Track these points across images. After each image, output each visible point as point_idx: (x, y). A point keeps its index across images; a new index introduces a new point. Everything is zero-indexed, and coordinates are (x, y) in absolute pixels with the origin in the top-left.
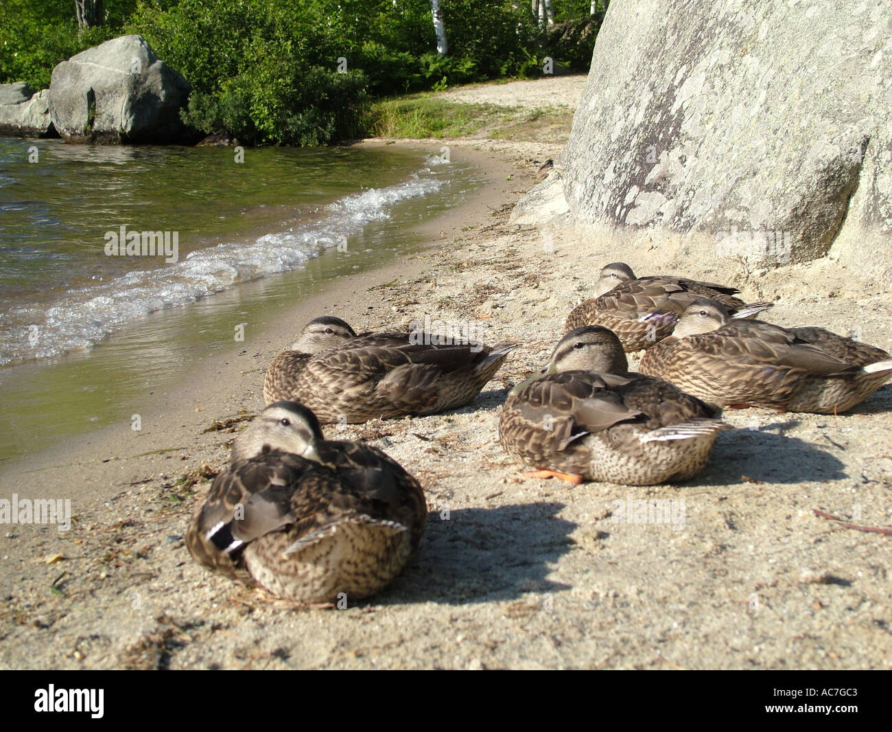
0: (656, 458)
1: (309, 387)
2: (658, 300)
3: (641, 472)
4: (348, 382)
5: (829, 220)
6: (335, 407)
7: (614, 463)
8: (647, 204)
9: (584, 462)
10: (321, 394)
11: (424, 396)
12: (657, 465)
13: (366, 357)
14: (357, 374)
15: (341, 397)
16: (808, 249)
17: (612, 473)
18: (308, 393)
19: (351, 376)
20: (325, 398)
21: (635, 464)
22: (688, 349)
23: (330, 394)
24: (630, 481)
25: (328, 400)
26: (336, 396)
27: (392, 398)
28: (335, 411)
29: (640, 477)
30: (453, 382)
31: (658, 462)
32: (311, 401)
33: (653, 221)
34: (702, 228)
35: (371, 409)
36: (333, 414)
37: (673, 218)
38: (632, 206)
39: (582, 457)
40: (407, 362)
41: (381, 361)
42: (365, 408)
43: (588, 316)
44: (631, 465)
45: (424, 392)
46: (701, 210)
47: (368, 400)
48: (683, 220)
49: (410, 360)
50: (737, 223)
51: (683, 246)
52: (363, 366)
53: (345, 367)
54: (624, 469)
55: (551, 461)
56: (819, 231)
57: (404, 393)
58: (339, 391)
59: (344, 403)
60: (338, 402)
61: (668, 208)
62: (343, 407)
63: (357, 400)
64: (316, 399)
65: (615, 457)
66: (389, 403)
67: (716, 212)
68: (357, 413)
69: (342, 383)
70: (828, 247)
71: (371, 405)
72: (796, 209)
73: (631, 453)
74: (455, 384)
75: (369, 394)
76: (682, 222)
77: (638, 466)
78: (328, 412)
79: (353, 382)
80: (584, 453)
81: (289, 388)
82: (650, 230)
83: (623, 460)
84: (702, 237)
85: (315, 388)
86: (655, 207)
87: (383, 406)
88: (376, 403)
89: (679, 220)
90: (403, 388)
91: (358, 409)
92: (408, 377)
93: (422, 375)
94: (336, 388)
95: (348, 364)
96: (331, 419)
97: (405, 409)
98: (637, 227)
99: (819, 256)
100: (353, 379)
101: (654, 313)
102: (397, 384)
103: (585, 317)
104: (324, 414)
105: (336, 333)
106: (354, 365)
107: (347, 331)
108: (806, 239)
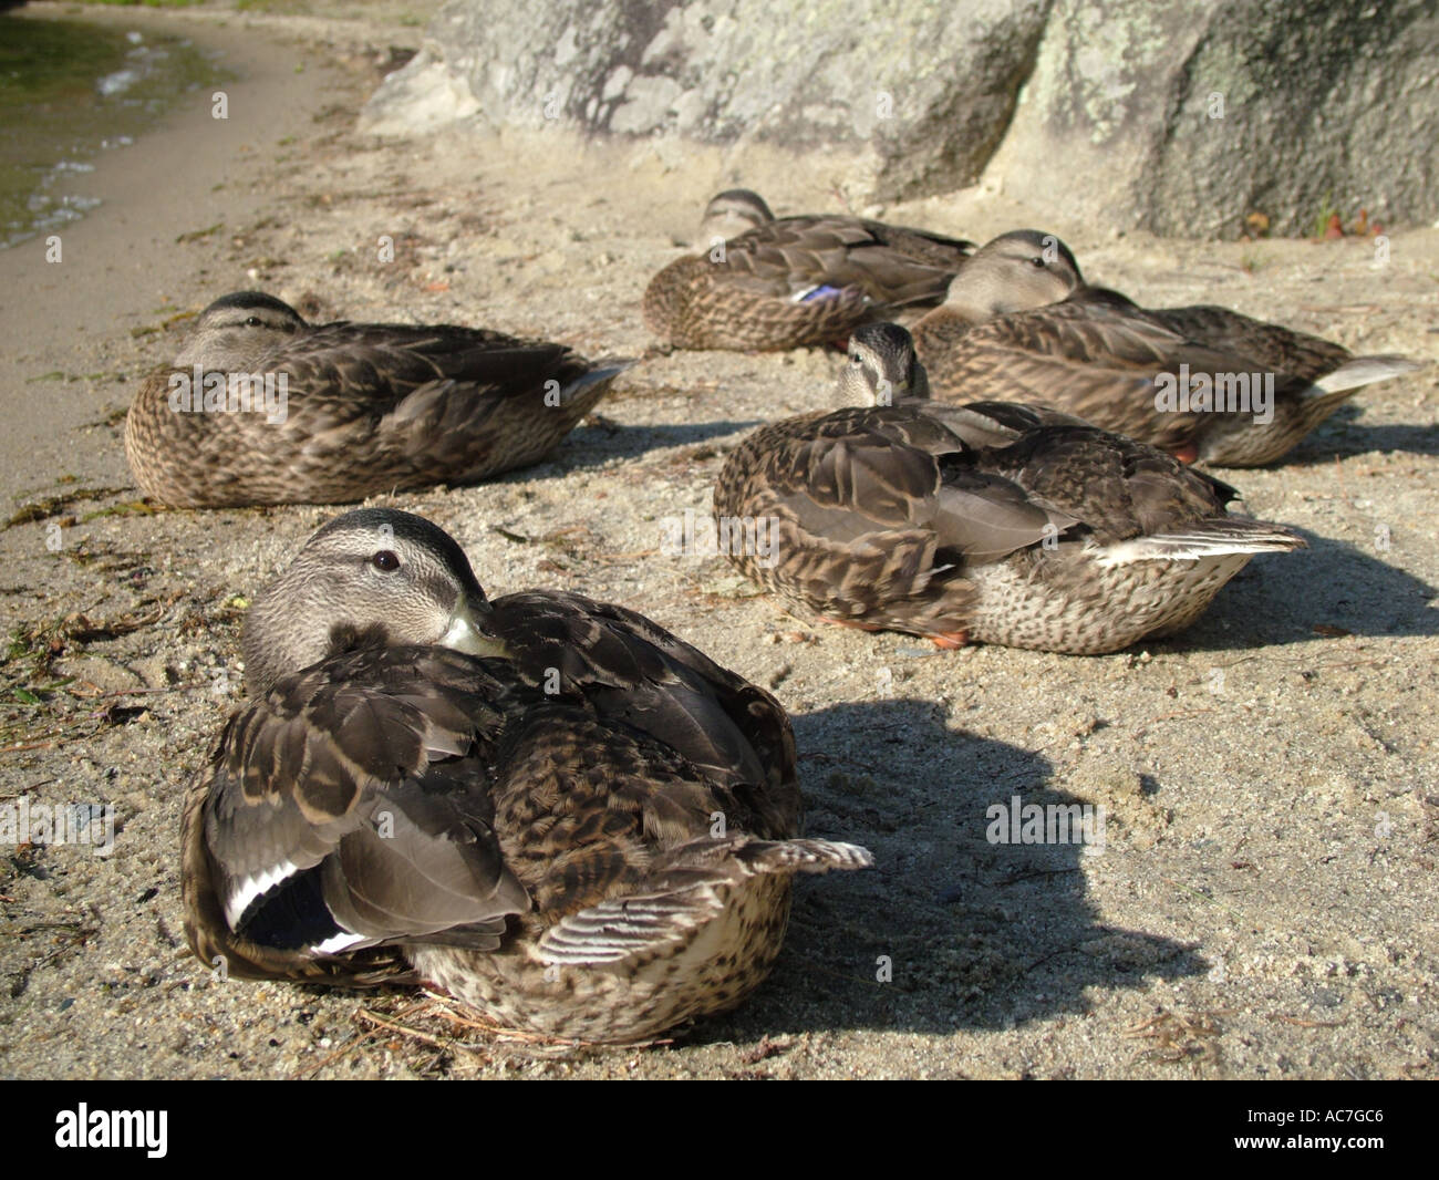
0: (1125, 602)
1: (237, 431)
2: (829, 259)
3: (1092, 630)
4: (322, 418)
5: (986, 126)
6: (293, 469)
7: (1032, 612)
8: (650, 97)
9: (962, 609)
10: (264, 443)
11: (473, 446)
12: (1125, 615)
13: (350, 366)
14: (340, 405)
15: (307, 450)
16: (952, 172)
17: (1024, 632)
18: (237, 443)
19: (327, 408)
20: (271, 452)
21: (1081, 614)
22: (990, 351)
23: (284, 443)
24: (1062, 647)
25: (280, 455)
26: (296, 447)
27: (410, 450)
28: (293, 477)
29: (1088, 640)
30: (517, 417)
31: (1129, 609)
32: (244, 458)
33: (660, 126)
34: (762, 137)
35: (367, 472)
36: (290, 485)
37: (700, 121)
38: (621, 100)
39: (958, 600)
40: (434, 376)
41: (381, 373)
42: (355, 470)
43: (694, 285)
44: (1071, 616)
45: (473, 439)
46: (755, 105)
47: (361, 453)
48: (720, 124)
49: (439, 371)
50: (828, 128)
51: (728, 167)
52: (346, 384)
53: (310, 388)
54: (1056, 625)
55: (891, 612)
56: (970, 142)
57: (436, 438)
58: (303, 437)
59: (313, 461)
60: (301, 459)
61: (687, 105)
62: (310, 469)
63: (341, 453)
64: (252, 454)
65: (1037, 601)
66: (402, 461)
67: (787, 111)
68: (341, 481)
69: (308, 420)
70: (980, 171)
71: (366, 465)
72: (935, 106)
73: (1076, 590)
74: (521, 420)
75: (366, 440)
76: (717, 127)
77: (1088, 618)
78: (278, 480)
79: (332, 419)
80: (964, 593)
81: (194, 437)
82: (656, 142)
83: (1055, 606)
84: (764, 152)
85: (250, 433)
86: (662, 102)
87: (390, 465)
88: (379, 459)
89: (712, 124)
90: (431, 432)
91: (341, 473)
92: (440, 407)
93: (472, 405)
94: (296, 430)
95: (314, 381)
96: (284, 495)
97: (434, 473)
98: (632, 136)
99: (966, 184)
100: (331, 413)
101: (823, 284)
102: (419, 424)
103: (686, 288)
104: (272, 485)
105: (268, 325)
106: (326, 384)
107: (290, 319)
108: (949, 156)
